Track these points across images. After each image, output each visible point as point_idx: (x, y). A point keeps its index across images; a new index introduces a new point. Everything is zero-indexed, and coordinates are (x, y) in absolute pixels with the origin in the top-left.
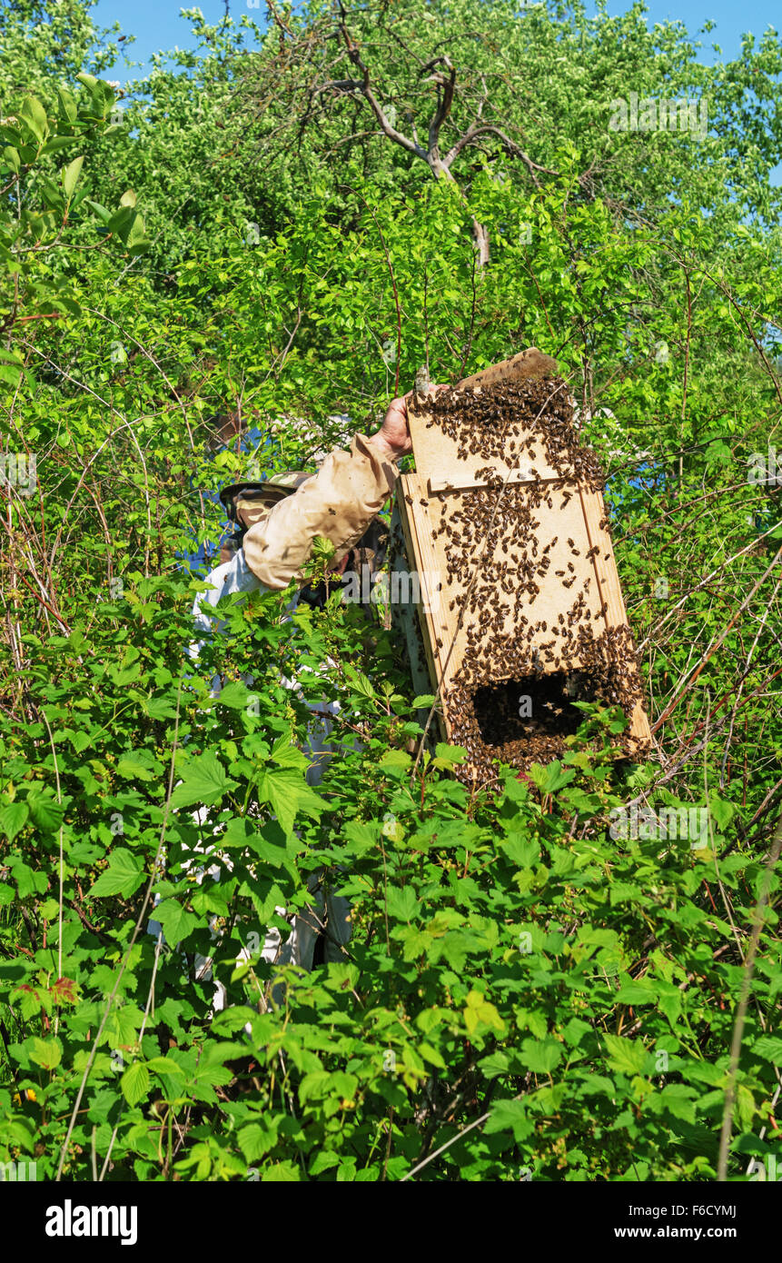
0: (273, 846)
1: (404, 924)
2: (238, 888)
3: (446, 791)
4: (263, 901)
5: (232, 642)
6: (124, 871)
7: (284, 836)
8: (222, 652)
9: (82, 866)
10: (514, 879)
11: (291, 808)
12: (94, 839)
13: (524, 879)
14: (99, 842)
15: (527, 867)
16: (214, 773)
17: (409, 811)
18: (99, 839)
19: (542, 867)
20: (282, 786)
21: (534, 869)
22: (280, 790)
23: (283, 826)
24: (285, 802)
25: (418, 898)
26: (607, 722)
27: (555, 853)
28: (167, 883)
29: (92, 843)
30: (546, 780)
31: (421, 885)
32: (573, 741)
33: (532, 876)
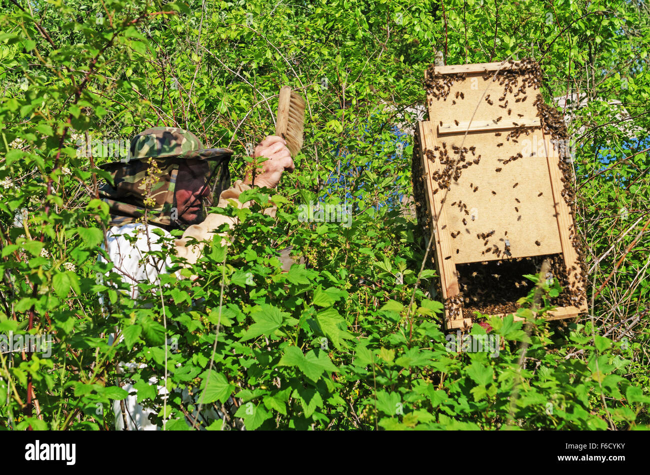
1: (389, 416)
2: (292, 392)
3: (425, 328)
4: (308, 404)
5: (314, 236)
6: (219, 385)
8: (307, 242)
9: (183, 383)
10: (471, 391)
12: (195, 363)
13: (478, 393)
14: (198, 365)
15: (483, 384)
16: (275, 316)
17: (401, 343)
18: (198, 363)
21: (487, 387)
26: (547, 289)
28: (247, 391)
29: (194, 365)
30: (500, 326)
31: (404, 392)
32: (525, 301)
33: (485, 391)
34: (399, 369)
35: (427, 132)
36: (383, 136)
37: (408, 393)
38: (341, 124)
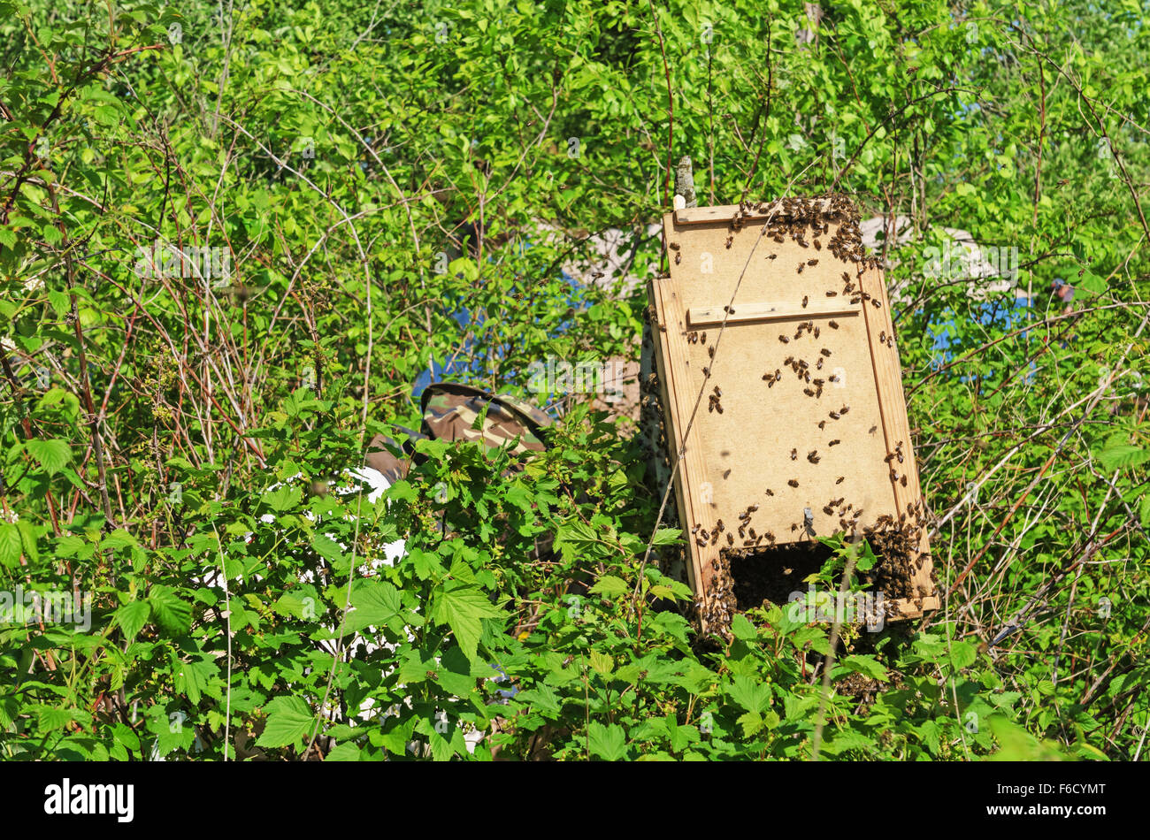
0: (457, 676)
7: (467, 663)
10: (738, 721)
11: (474, 630)
12: (255, 683)
13: (750, 724)
14: (259, 686)
15: (755, 711)
19: (773, 715)
20: (463, 606)
21: (763, 715)
22: (460, 611)
23: (465, 651)
24: (468, 624)
25: (628, 739)
27: (789, 699)
31: (631, 724)
32: (816, 580)
33: (759, 721)
34: (620, 686)
35: (666, 298)
36: (548, 289)
37: (636, 725)
38: (476, 265)
